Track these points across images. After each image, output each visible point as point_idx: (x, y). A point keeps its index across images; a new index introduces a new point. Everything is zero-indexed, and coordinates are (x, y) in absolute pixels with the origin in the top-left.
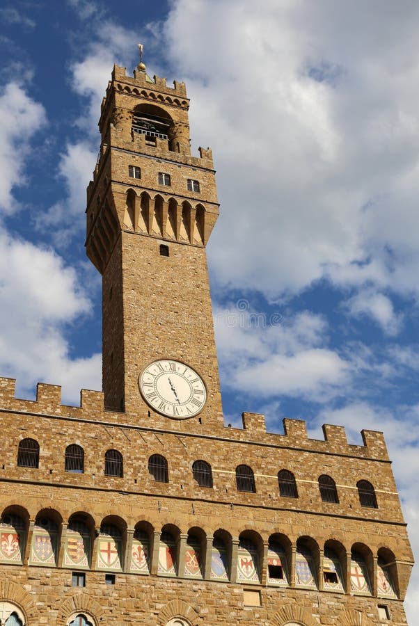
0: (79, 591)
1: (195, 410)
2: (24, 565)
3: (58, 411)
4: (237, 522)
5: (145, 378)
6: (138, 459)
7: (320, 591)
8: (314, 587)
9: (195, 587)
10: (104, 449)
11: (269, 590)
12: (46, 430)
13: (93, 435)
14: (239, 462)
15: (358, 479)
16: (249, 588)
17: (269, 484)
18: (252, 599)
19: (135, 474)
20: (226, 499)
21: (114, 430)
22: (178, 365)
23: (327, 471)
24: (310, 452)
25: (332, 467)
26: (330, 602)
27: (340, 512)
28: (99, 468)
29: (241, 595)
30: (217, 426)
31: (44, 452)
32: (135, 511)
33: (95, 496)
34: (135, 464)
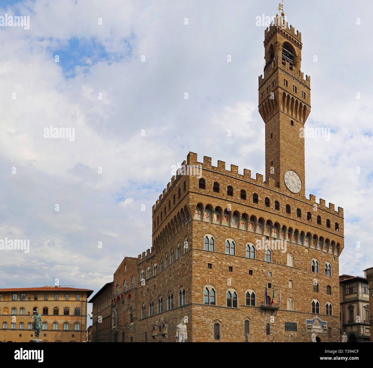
1: (298, 191)
2: (255, 233)
3: (263, 185)
4: (307, 229)
5: (286, 176)
6: (283, 205)
7: (322, 251)
8: (320, 250)
9: (294, 246)
10: (275, 200)
11: (311, 249)
12: (260, 191)
13: (272, 195)
14: (308, 211)
15: (336, 222)
16: (306, 248)
17: (315, 219)
18: (306, 251)
19: (282, 210)
20: (304, 222)
21: (277, 194)
22: (295, 173)
23: (329, 218)
24: (326, 211)
25: (330, 217)
26: (323, 254)
27: (330, 231)
28: (274, 206)
29: (304, 249)
30: (304, 198)
31: (259, 199)
32: (282, 222)
33: (273, 215)
34: (283, 207)
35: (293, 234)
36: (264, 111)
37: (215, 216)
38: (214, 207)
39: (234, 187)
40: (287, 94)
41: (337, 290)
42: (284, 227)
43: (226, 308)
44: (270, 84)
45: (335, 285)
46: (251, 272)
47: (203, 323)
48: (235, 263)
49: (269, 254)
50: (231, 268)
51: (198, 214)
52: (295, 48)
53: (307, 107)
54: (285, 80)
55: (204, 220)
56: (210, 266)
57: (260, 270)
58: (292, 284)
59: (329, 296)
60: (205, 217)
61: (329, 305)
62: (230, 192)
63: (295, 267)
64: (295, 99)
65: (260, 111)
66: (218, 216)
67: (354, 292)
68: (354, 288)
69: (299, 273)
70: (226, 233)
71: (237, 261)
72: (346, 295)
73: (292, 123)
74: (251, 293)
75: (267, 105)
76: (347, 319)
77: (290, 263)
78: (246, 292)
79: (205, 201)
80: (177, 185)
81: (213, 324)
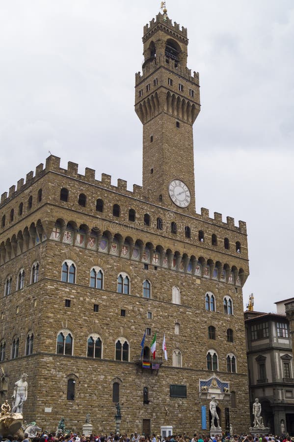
0: (146, 271)
1: (187, 204)
2: (130, 259)
3: (141, 198)
4: (199, 253)
5: (171, 187)
6: (168, 223)
7: (219, 281)
8: (217, 280)
9: (182, 275)
10: (157, 217)
11: (204, 279)
12: (138, 206)
13: (153, 211)
14: (200, 229)
15: (236, 241)
16: (198, 277)
17: (209, 239)
18: (198, 281)
19: (166, 229)
20: (195, 244)
21: (160, 210)
22: (182, 183)
23: (227, 236)
24: (223, 228)
25: (229, 235)
26: (221, 285)
27: (230, 253)
28: (155, 225)
29: (195, 280)
30: (194, 213)
31: (137, 215)
32: (166, 245)
33: (154, 237)
34: (167, 225)
35: (180, 259)
36: (142, 111)
37: (78, 237)
38: (79, 225)
39: (105, 201)
40: (172, 94)
41: (241, 335)
42: (169, 251)
43: (85, 358)
44: (152, 83)
45: (239, 327)
46: (123, 313)
47: (52, 378)
48: (102, 300)
49: (148, 287)
50: (96, 307)
51: (56, 232)
52: (181, 44)
53: (196, 106)
54: (169, 79)
55: (63, 241)
56: (68, 303)
57: (136, 309)
58: (180, 329)
59: (231, 344)
60: (65, 238)
61: (231, 357)
62: (100, 206)
63: (184, 304)
64: (182, 99)
65: (136, 111)
66: (82, 237)
67: (265, 336)
68: (264, 330)
69: (189, 313)
70: (91, 259)
71: (105, 297)
72: (252, 341)
73: (178, 125)
74: (122, 343)
75: (147, 105)
76: (256, 377)
77: (176, 299)
78: (116, 342)
79: (67, 217)
80: (27, 191)
81: (66, 380)
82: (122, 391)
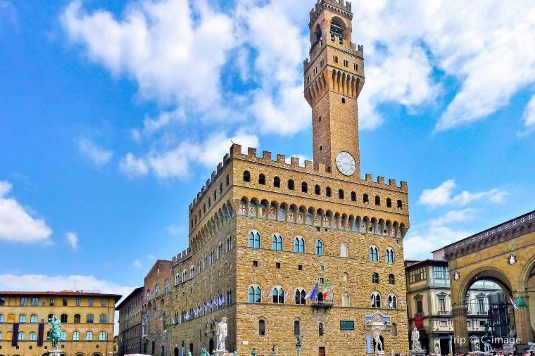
0: (318, 233)
1: (352, 172)
2: (304, 224)
3: (312, 172)
4: (363, 214)
5: (337, 159)
6: (336, 191)
7: (382, 236)
8: (380, 234)
9: (349, 233)
10: (326, 187)
11: (368, 235)
12: (310, 179)
13: (322, 181)
14: (364, 193)
15: (398, 200)
16: (363, 234)
17: (373, 201)
18: (363, 237)
19: (335, 196)
20: (360, 206)
21: (328, 180)
22: (348, 154)
23: (389, 197)
24: (385, 190)
25: (391, 195)
26: (384, 239)
27: (392, 211)
28: (325, 193)
29: (361, 236)
30: (359, 179)
31: (309, 187)
32: (335, 209)
33: (323, 203)
34: (335, 193)
35: (347, 220)
36: (310, 95)
37: (260, 210)
38: (260, 201)
39: (281, 178)
40: (337, 71)
41: (401, 278)
42: (337, 215)
43: (271, 304)
44: (318, 65)
45: (399, 272)
46: (300, 267)
48: (282, 259)
49: (320, 245)
50: (278, 265)
51: (242, 209)
52: (345, 20)
53: (361, 79)
54: (334, 56)
55: (248, 215)
56: (255, 263)
57: (311, 264)
58: (348, 277)
59: (392, 286)
60: (250, 212)
61: (392, 297)
62: (277, 183)
63: (351, 257)
64: (347, 74)
65: (306, 96)
66: (263, 210)
67: (422, 278)
68: (422, 274)
69: (355, 263)
70: (272, 227)
71: (284, 257)
72: (410, 284)
73: (343, 100)
74: (300, 291)
75: (314, 87)
76: (414, 311)
77: (344, 253)
78: (296, 290)
79: (250, 195)
80: (218, 180)
81: (258, 321)
82: (301, 327)
